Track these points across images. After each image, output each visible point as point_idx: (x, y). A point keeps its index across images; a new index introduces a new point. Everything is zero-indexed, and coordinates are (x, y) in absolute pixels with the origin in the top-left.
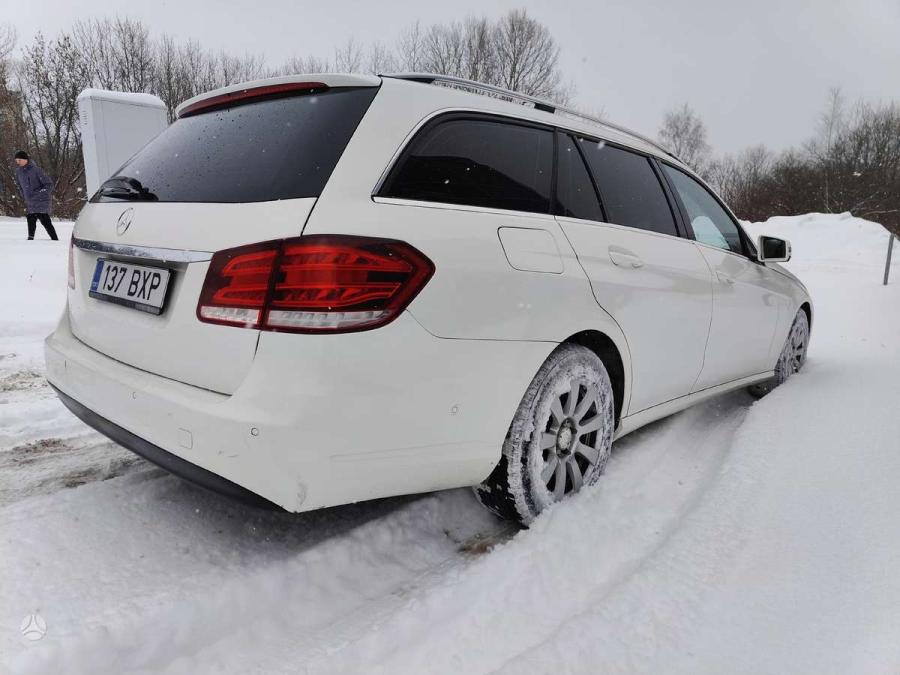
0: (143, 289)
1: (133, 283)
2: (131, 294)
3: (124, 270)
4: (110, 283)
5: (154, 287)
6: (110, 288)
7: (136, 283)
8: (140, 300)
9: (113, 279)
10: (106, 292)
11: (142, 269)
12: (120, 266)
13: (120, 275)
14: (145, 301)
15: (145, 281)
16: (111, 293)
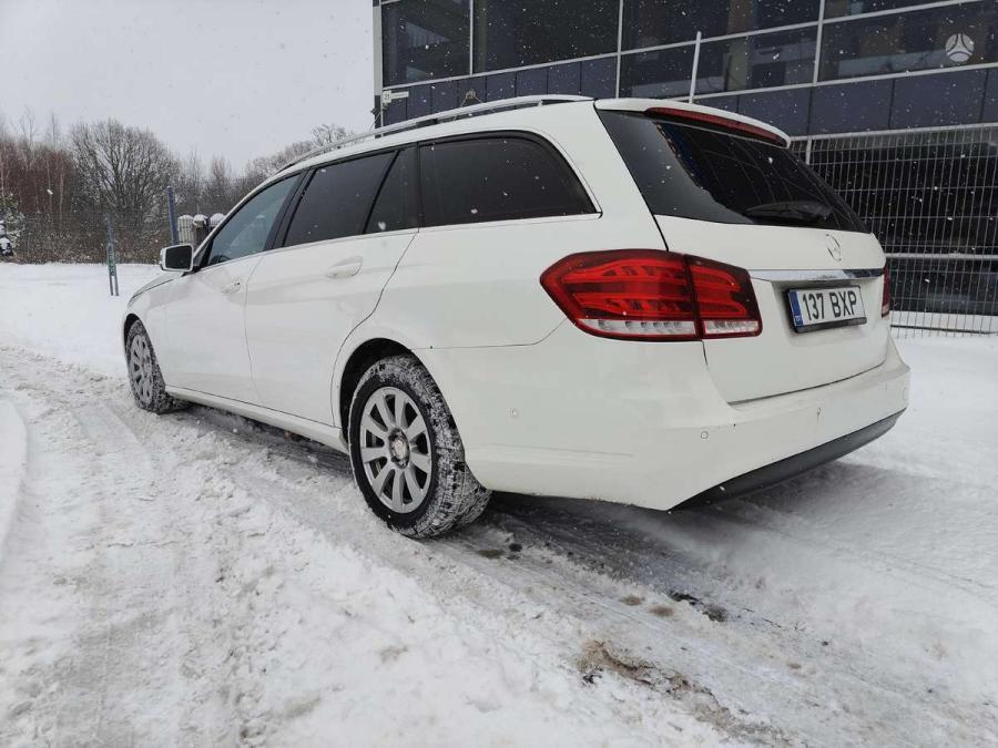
0: (845, 307)
1: (834, 305)
2: (837, 315)
3: (820, 296)
4: (813, 311)
5: (853, 303)
6: (817, 317)
7: (836, 304)
8: (847, 317)
9: (815, 306)
10: (814, 321)
11: (836, 291)
12: (814, 292)
13: (819, 302)
14: (851, 317)
15: (844, 301)
16: (820, 320)
